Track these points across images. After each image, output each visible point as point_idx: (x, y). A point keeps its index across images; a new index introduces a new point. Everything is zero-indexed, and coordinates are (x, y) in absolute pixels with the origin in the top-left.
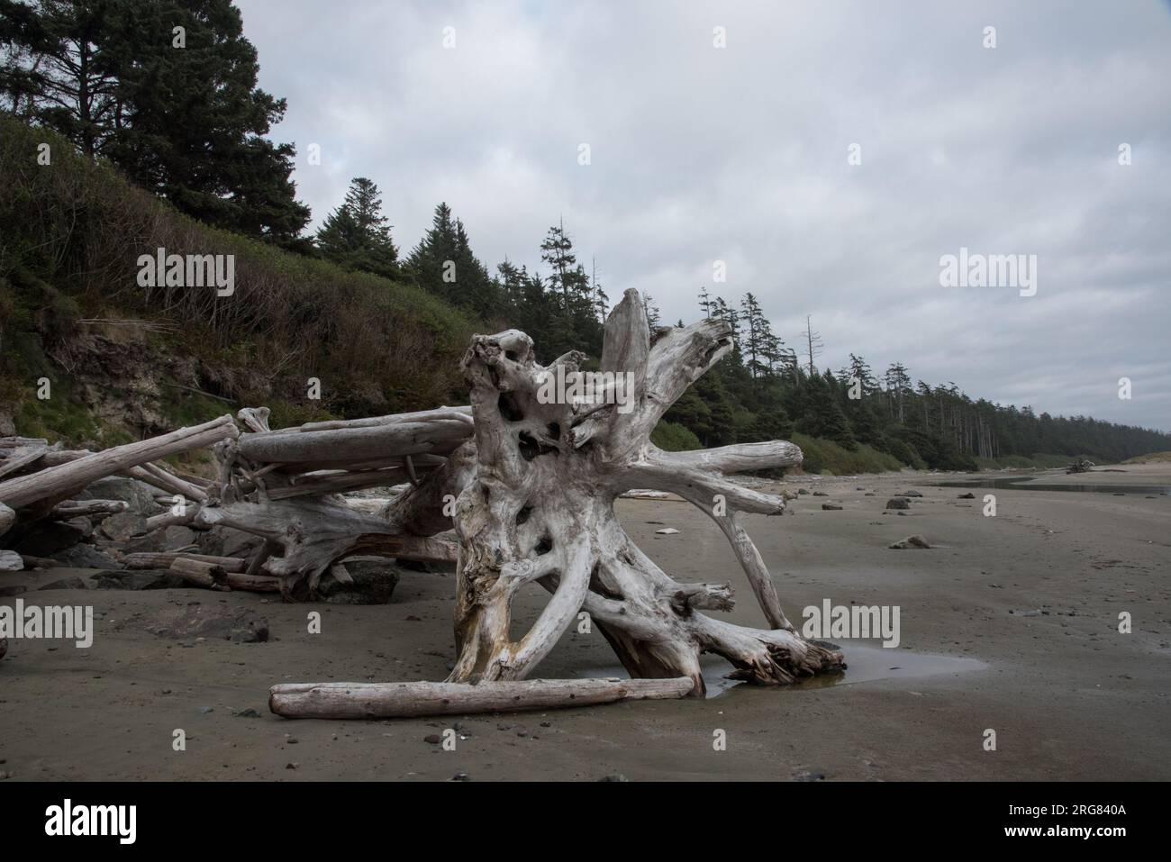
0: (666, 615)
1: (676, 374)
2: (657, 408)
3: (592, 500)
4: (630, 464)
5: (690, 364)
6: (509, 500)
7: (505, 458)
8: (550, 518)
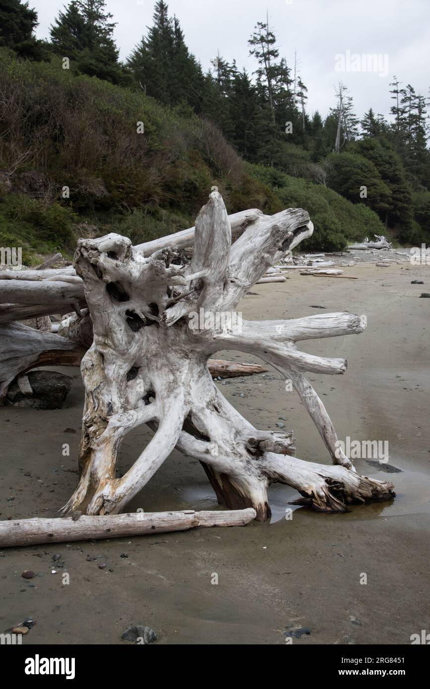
0: (241, 456)
1: (256, 261)
2: (239, 290)
3: (188, 361)
4: (215, 336)
5: (268, 252)
6: (119, 363)
7: (114, 332)
8: (154, 376)
